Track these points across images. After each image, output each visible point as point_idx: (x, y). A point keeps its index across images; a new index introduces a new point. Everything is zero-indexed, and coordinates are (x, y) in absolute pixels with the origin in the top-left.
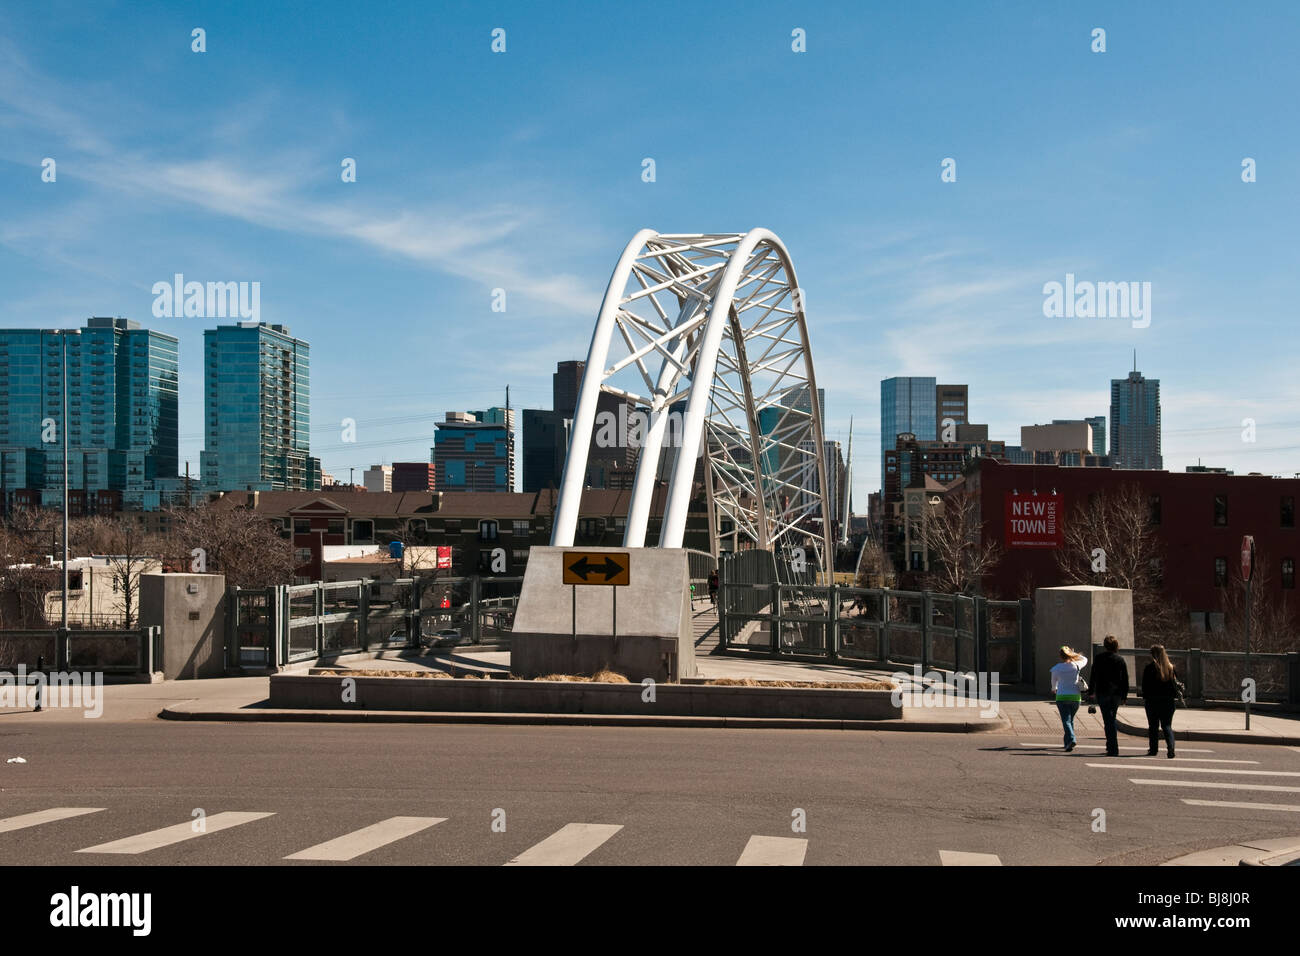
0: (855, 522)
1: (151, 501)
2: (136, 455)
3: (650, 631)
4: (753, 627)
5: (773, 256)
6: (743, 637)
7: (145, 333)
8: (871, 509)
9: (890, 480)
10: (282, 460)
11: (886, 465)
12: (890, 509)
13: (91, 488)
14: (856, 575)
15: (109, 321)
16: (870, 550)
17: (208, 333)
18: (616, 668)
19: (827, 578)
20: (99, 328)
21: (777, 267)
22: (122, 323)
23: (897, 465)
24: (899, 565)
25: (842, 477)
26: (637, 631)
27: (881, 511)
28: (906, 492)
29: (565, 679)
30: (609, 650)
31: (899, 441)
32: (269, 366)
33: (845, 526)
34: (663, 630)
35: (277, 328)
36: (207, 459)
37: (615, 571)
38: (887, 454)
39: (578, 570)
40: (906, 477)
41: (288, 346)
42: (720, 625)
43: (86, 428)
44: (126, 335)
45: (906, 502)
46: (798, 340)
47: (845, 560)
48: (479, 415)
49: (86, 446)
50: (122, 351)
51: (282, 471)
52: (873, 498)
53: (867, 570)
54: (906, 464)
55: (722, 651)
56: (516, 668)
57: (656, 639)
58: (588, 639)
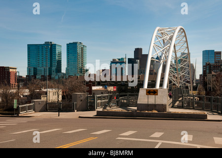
0: (196, 80)
1: (57, 78)
2: (54, 68)
3: (161, 103)
4: (178, 102)
5: (182, 30)
6: (176, 104)
7: (56, 44)
8: (200, 78)
9: (204, 72)
10: (81, 69)
11: (203, 69)
12: (204, 78)
13: (45, 75)
14: (197, 92)
15: (49, 42)
16: (200, 86)
17: (67, 44)
18: (155, 110)
19: (191, 92)
20: (47, 43)
21: (182, 32)
22: (51, 43)
23: (206, 69)
24: (206, 90)
25: (194, 71)
26: (159, 103)
27: (202, 78)
28: (208, 75)
29: (147, 112)
30: (154, 106)
31: (206, 64)
32: (79, 51)
33: (194, 81)
34: (164, 103)
35: (80, 43)
36: (67, 70)
37: (155, 93)
38: (204, 66)
39: (149, 93)
40: (208, 71)
41: (82, 47)
42: (172, 102)
43: (44, 63)
44: (52, 45)
45: (208, 77)
46: (186, 46)
47: (195, 88)
48: (119, 59)
49: (44, 67)
50: (51, 48)
51: (81, 71)
52: (200, 75)
53: (200, 91)
54: (208, 68)
55: (173, 107)
56: (138, 110)
57: (162, 105)
58: (150, 104)
